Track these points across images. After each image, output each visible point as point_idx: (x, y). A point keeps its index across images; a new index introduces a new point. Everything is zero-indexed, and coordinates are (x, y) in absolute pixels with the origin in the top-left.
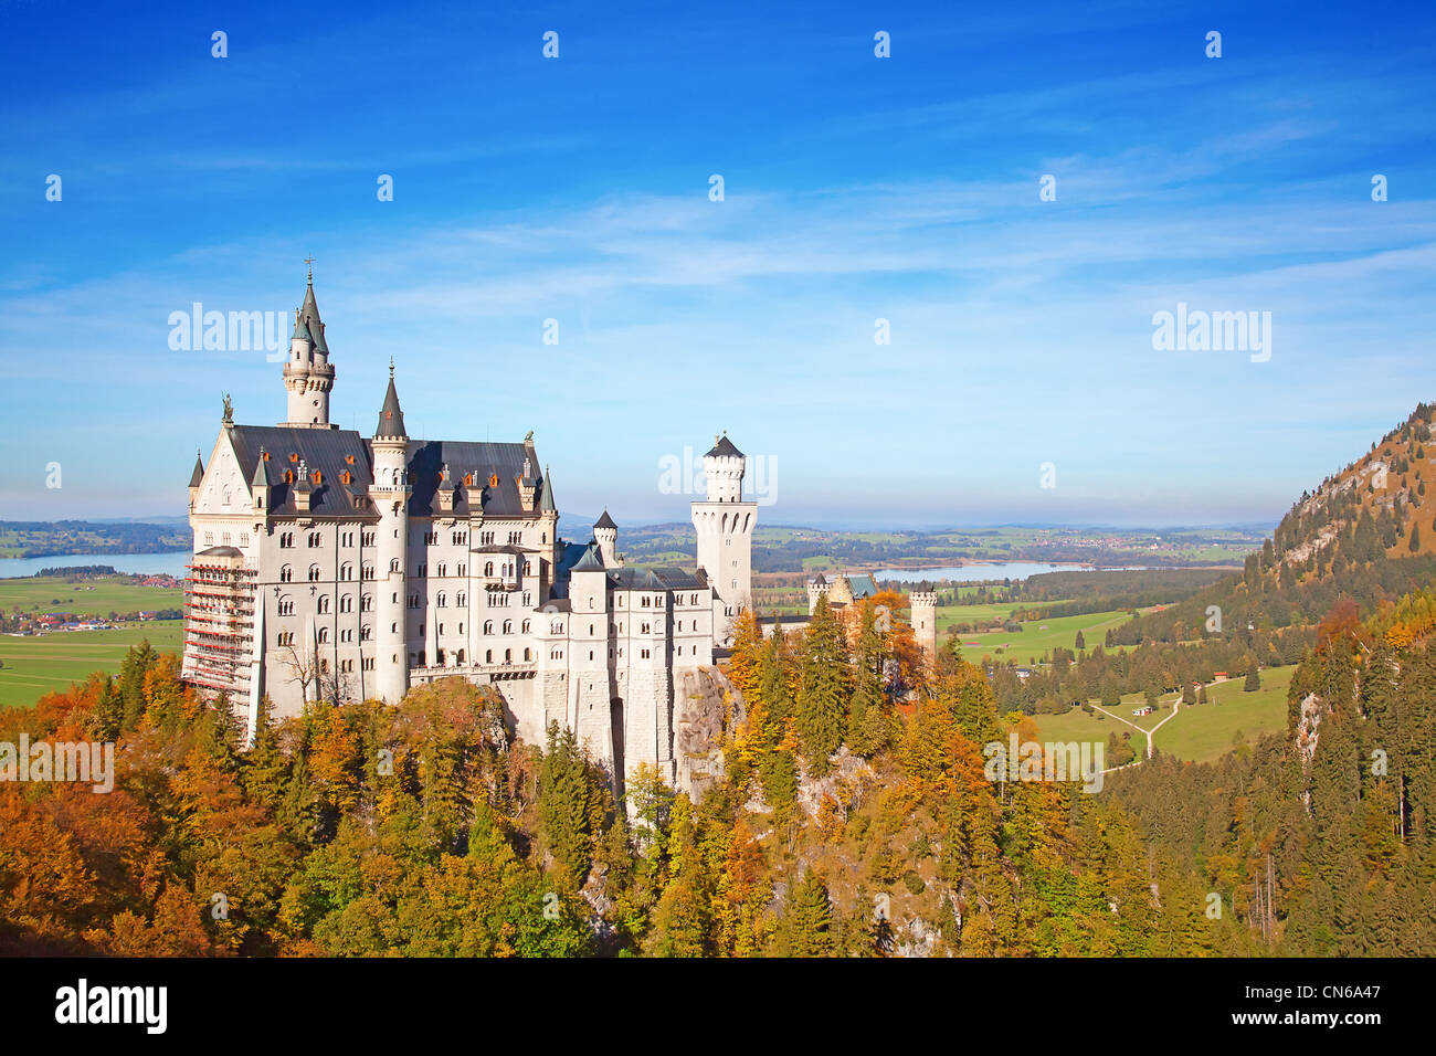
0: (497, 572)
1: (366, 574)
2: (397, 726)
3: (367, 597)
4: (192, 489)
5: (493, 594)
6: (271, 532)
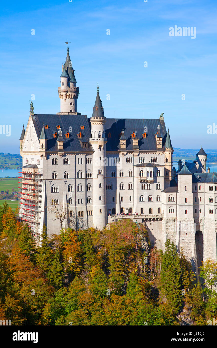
0: (145, 175)
1: (88, 176)
2: (101, 239)
3: (89, 185)
4: (21, 141)
5: (143, 184)
6: (48, 158)
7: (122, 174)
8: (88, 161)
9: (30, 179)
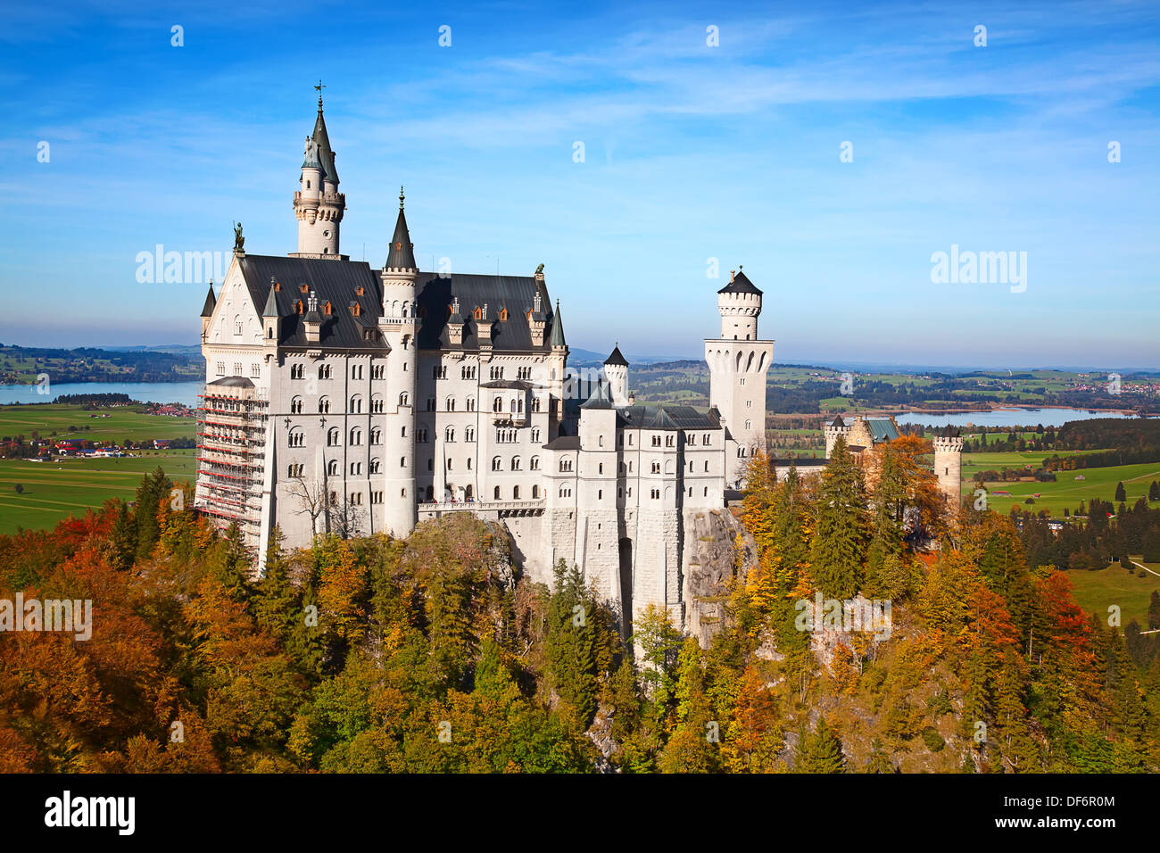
0: (506, 408)
1: (375, 408)
2: (405, 560)
3: (376, 430)
4: (204, 319)
5: (502, 429)
6: (281, 363)
7: (451, 405)
8: (375, 373)
9: (235, 415)
